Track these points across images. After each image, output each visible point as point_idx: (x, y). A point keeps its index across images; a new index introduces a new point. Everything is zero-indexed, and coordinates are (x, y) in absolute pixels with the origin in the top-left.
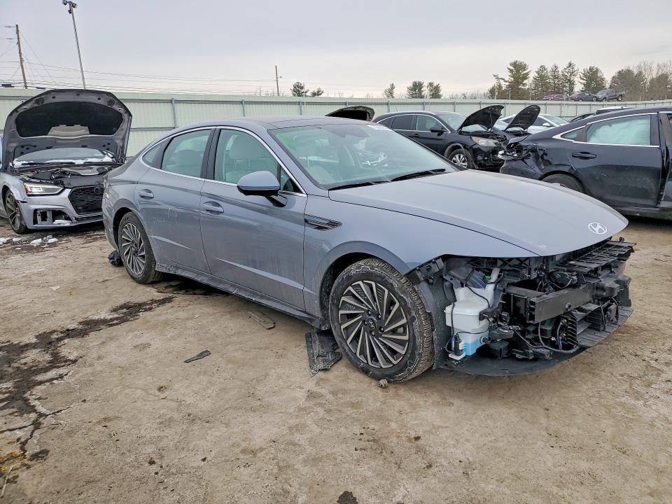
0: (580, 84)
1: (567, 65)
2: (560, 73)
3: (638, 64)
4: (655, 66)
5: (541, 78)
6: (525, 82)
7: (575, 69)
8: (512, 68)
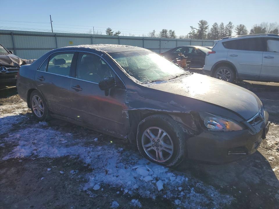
0: (235, 32)
1: (228, 23)
2: (225, 27)
3: (261, 23)
4: (269, 24)
5: (215, 28)
6: (206, 30)
7: (232, 25)
8: (200, 23)
